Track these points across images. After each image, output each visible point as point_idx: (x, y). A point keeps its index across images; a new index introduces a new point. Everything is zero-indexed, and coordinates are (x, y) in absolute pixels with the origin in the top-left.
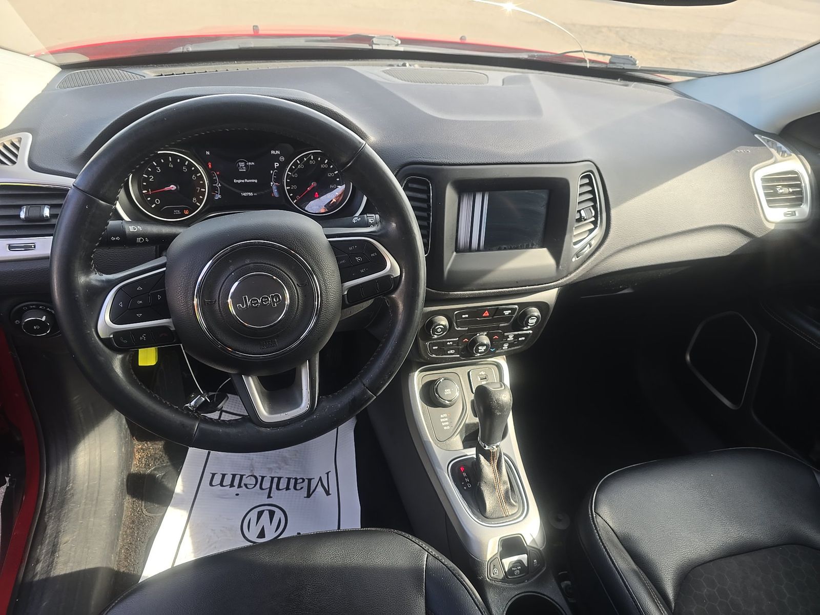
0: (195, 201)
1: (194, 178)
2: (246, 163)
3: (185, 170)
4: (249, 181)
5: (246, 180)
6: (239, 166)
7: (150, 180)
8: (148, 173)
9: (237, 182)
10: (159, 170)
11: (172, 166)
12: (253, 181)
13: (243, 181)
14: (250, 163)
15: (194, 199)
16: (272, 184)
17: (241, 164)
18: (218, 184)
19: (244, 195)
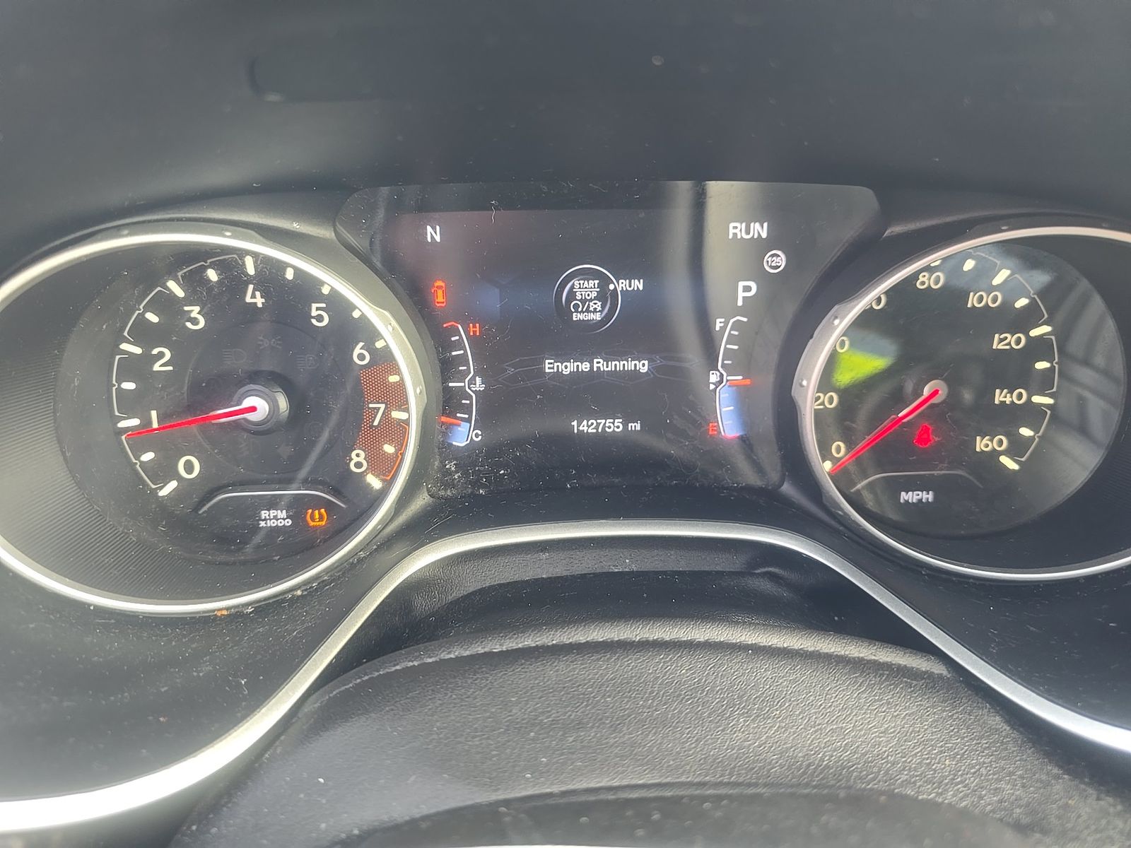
0: (358, 465)
1: (361, 357)
2: (605, 282)
3: (320, 318)
4: (611, 366)
5: (600, 364)
6: (572, 295)
7: (157, 367)
8: (144, 334)
9: (559, 374)
10: (195, 321)
11: (259, 301)
12: (630, 365)
13: (585, 367)
14: (623, 285)
15: (358, 457)
16: (714, 378)
17: (586, 289)
18: (472, 381)
19: (584, 428)
